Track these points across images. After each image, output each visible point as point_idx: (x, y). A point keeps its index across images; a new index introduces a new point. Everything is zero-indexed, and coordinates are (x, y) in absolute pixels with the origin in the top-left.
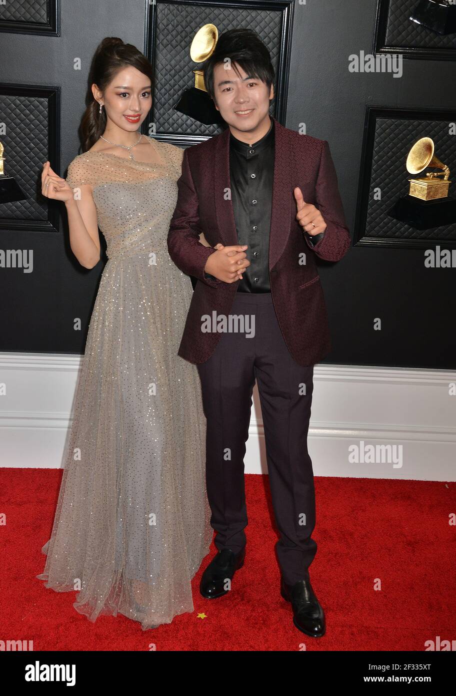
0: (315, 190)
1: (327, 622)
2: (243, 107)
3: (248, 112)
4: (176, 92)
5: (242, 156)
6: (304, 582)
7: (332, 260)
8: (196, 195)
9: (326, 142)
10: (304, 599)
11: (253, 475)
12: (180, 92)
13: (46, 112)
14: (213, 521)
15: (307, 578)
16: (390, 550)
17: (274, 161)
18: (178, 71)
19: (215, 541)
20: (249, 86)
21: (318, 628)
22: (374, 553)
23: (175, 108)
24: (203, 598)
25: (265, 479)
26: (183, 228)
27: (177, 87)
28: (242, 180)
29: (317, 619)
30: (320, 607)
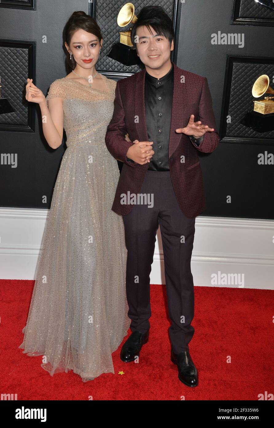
0: (199, 108)
1: (200, 377)
2: (153, 53)
3: (156, 56)
4: (108, 45)
5: (153, 86)
6: (186, 353)
7: (208, 152)
8: (123, 109)
9: (205, 79)
10: (185, 363)
11: (155, 285)
12: (111, 46)
13: (27, 58)
14: (130, 314)
15: (187, 350)
16: (239, 333)
17: (173, 89)
18: (109, 32)
19: (131, 326)
20: (157, 40)
21: (194, 381)
22: (230, 334)
23: (107, 56)
24: (122, 362)
25: (163, 287)
26: (115, 130)
27: (109, 42)
28: (152, 101)
29: (193, 376)
30: (195, 367)
